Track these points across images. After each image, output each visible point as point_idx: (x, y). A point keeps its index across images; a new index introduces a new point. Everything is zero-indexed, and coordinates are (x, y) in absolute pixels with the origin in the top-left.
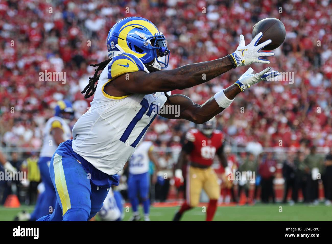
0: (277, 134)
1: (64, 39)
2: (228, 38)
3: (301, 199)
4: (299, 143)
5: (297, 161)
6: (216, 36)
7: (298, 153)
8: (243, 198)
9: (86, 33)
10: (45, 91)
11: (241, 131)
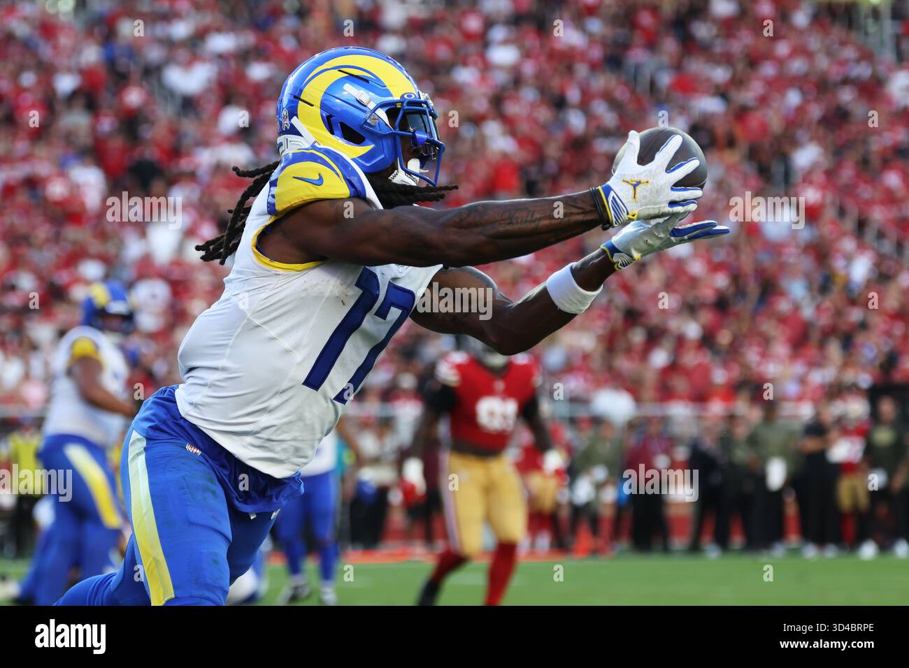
0: (673, 368)
1: (106, 115)
2: (544, 114)
3: (737, 540)
4: (732, 390)
5: (726, 441)
6: (512, 109)
7: (731, 418)
8: (584, 539)
9: (166, 99)
10: (58, 256)
11: (577, 361)
